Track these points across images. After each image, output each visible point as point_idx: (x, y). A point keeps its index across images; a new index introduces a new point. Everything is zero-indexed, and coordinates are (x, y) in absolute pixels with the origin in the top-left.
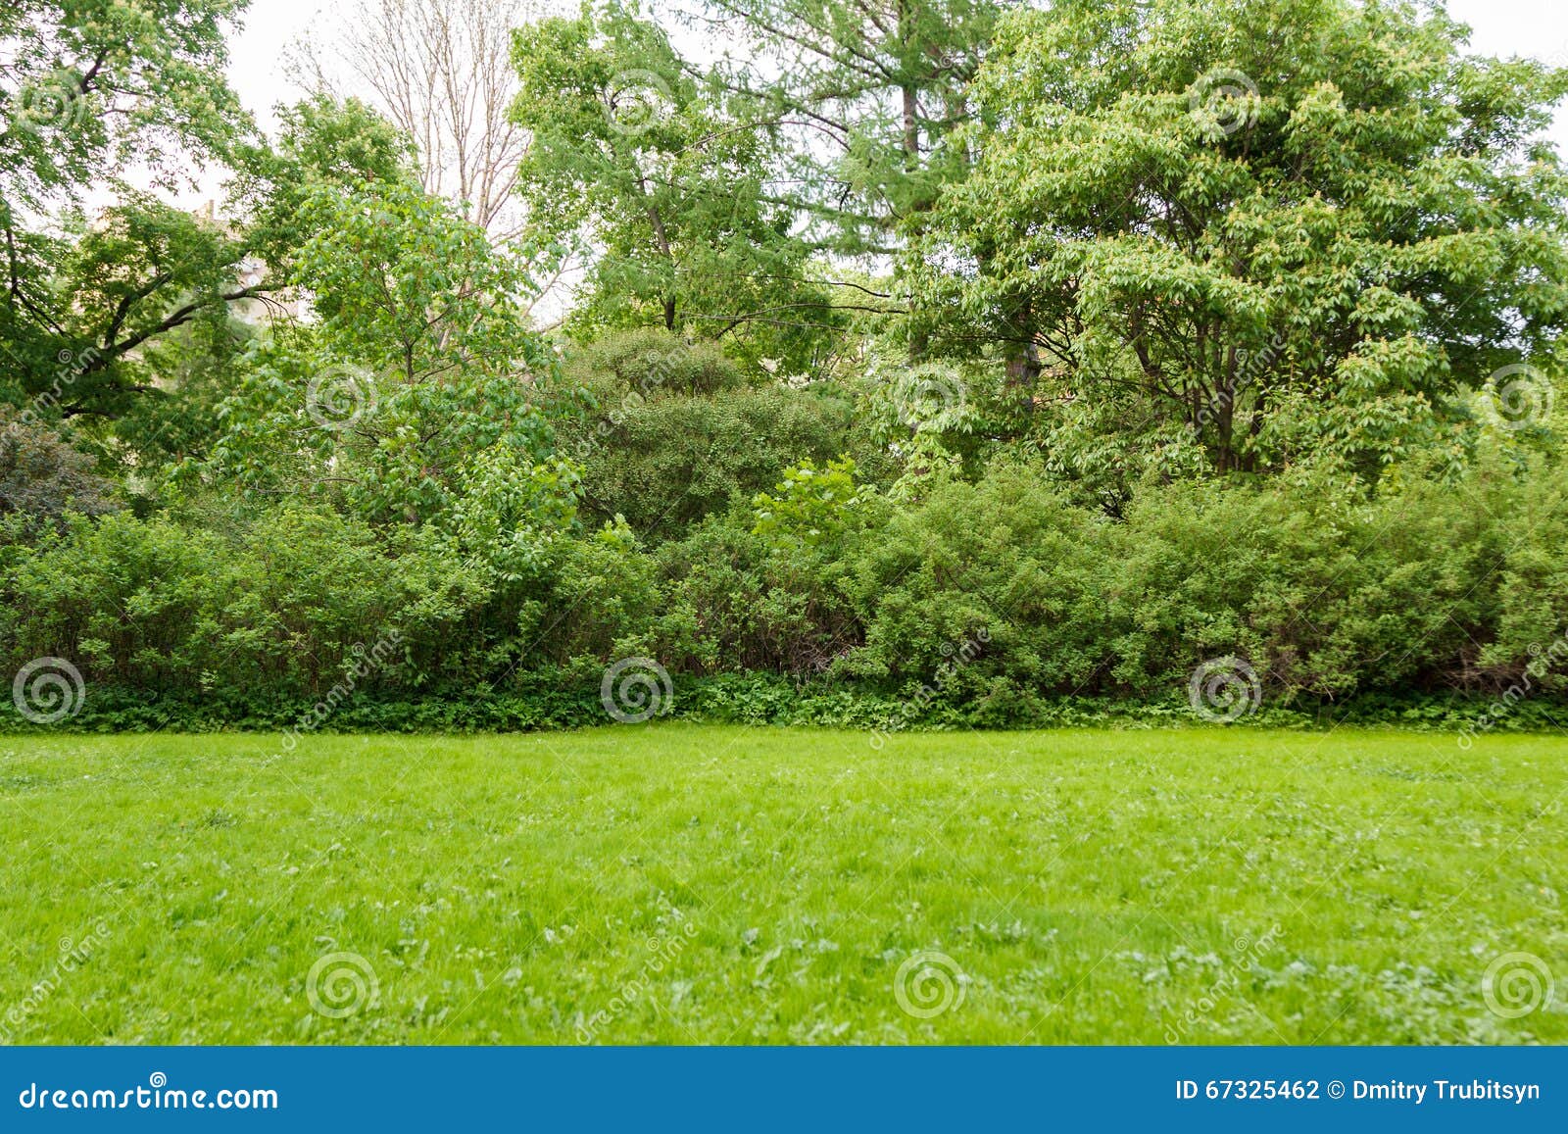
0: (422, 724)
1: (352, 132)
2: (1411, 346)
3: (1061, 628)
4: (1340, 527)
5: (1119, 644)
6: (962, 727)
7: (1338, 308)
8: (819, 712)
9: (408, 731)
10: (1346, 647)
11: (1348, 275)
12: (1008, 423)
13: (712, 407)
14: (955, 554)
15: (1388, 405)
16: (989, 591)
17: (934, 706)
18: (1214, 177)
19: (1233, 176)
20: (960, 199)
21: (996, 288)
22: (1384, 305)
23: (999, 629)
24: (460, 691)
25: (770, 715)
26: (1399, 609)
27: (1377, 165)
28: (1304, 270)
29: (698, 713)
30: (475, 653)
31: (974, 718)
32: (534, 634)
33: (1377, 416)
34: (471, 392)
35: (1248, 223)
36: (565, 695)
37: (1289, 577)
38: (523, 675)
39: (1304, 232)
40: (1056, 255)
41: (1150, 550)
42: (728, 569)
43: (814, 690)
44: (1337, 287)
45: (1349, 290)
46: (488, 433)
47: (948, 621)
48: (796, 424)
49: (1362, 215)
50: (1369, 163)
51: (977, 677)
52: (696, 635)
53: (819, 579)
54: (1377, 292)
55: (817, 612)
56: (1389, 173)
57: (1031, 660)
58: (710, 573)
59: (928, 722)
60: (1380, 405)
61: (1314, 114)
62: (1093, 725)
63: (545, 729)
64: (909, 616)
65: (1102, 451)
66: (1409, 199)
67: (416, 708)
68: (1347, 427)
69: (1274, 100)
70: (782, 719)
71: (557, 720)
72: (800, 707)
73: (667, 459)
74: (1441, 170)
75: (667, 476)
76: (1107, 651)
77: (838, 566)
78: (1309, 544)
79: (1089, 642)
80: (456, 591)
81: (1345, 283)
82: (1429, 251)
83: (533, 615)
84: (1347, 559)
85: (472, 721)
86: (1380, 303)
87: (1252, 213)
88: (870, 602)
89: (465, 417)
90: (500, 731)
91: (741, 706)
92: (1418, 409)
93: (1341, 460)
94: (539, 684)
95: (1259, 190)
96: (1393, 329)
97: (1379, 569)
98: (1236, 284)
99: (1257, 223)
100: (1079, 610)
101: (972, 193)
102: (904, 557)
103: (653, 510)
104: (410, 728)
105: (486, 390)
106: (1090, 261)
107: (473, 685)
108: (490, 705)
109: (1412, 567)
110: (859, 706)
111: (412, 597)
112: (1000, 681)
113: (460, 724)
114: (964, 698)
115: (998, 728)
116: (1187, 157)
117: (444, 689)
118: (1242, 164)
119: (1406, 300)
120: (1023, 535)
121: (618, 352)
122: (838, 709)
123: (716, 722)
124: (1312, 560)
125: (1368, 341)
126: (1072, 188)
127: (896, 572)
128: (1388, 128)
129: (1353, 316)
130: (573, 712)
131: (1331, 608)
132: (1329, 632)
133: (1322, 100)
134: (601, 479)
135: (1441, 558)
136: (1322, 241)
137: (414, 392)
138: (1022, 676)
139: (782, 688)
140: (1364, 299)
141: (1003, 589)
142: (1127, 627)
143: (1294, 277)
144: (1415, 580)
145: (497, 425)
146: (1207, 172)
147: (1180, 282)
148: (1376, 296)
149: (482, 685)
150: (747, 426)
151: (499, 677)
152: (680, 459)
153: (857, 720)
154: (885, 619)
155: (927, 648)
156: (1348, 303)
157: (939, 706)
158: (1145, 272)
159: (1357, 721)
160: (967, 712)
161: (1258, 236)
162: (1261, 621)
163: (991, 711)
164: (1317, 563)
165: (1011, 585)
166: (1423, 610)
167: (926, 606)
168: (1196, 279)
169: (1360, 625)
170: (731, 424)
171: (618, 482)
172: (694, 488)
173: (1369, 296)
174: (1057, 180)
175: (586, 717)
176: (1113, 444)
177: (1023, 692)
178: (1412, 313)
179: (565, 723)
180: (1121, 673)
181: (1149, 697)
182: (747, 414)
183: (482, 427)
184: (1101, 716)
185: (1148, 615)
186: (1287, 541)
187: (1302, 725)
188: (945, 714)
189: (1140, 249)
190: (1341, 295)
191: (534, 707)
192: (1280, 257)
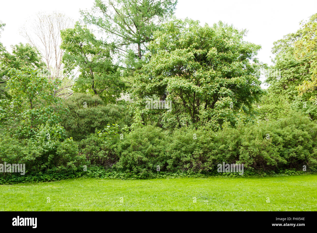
0: (27, 181)
1: (27, 50)
2: (229, 99)
3: (157, 158)
4: (211, 137)
5: (168, 161)
6: (137, 178)
7: (216, 91)
8: (110, 175)
9: (23, 183)
10: (210, 162)
11: (218, 85)
12: (155, 111)
13: (96, 109)
14: (137, 144)
15: (224, 110)
16: (143, 151)
17: (132, 174)
18: (193, 66)
19: (196, 65)
20: (146, 68)
21: (152, 86)
22: (224, 91)
23: (145, 159)
24: (35, 174)
25: (100, 176)
26: (221, 154)
27: (224, 63)
28: (209, 84)
29: (86, 176)
30: (39, 166)
31: (140, 177)
32: (51, 161)
33: (222, 113)
34: (42, 111)
35: (199, 74)
36: (58, 174)
37: (201, 147)
38: (49, 170)
39: (210, 76)
40: (163, 80)
41: (176, 141)
42: (93, 146)
43: (109, 171)
44: (216, 87)
45: (218, 88)
46: (45, 119)
47: (134, 158)
48: (113, 112)
49: (221, 73)
50: (222, 63)
51: (140, 169)
52: (86, 160)
53: (111, 148)
54: (223, 88)
55: (110, 155)
56: (226, 65)
57: (151, 165)
58: (90, 147)
59: (131, 177)
60: (223, 110)
61: (211, 54)
62: (163, 178)
63: (53, 181)
64: (127, 156)
65: (172, 118)
66: (230, 70)
67: (26, 178)
68: (217, 114)
69: (204, 50)
70: (102, 177)
71: (56, 179)
72: (106, 174)
73: (86, 120)
74: (235, 65)
75: (86, 123)
76: (166, 163)
77: (115, 145)
78: (204, 141)
79: (163, 161)
80: (34, 154)
81: (217, 86)
82: (233, 80)
83: (51, 158)
84: (212, 144)
85: (37, 180)
86: (224, 90)
87: (200, 72)
88: (120, 153)
89: (40, 116)
90: (43, 182)
91: (94, 174)
92: (230, 111)
93: (216, 121)
94: (52, 171)
95: (201, 68)
96: (226, 95)
97: (218, 145)
98: (196, 87)
99: (201, 74)
100: (160, 154)
101: (148, 67)
102: (127, 144)
103: (83, 130)
104: (24, 182)
105: (45, 110)
106: (169, 82)
107: (38, 173)
108: (42, 177)
109: (224, 145)
110: (117, 174)
111: (25, 155)
112: (144, 169)
113: (35, 180)
114: (138, 173)
115: (144, 179)
116: (188, 62)
117: (32, 173)
118: (198, 63)
119: (229, 90)
120: (150, 139)
121: (78, 98)
122: (113, 175)
123: (90, 178)
124: (205, 144)
125: (221, 98)
126: (166, 67)
127: (125, 147)
128: (226, 56)
129: (218, 93)
130: (59, 177)
131: (208, 154)
132: (208, 159)
133: (213, 51)
134: (73, 124)
135: (229, 144)
136: (213, 78)
137: (30, 111)
138: (149, 168)
139: (103, 170)
140: (221, 89)
141: (146, 150)
142: (170, 158)
143: (208, 85)
144: (225, 148)
145: (47, 118)
146: (191, 65)
147: (185, 87)
148: (223, 89)
149: (40, 172)
150: (103, 113)
151: (44, 171)
152: (89, 120)
153: (117, 177)
154: (123, 157)
155: (131, 163)
156: (218, 90)
157: (133, 174)
158: (179, 84)
159: (214, 175)
160: (138, 175)
161: (201, 77)
162: (195, 157)
163: (143, 175)
164: (206, 145)
165: (147, 150)
166: (226, 153)
167: (131, 154)
168: (188, 86)
169: (213, 157)
170: (99, 112)
171: (77, 125)
172: (92, 126)
173: (222, 89)
174: (163, 65)
175: (62, 178)
176: (174, 117)
177: (149, 172)
178: (229, 92)
179: (57, 179)
180: (168, 167)
181: (174, 171)
182: (103, 110)
183: (43, 118)
184: (165, 175)
185: (174, 156)
186: (200, 140)
187: (203, 177)
188: (134, 176)
189: (179, 79)
190: (216, 89)
191: (51, 176)
192: (205, 81)
